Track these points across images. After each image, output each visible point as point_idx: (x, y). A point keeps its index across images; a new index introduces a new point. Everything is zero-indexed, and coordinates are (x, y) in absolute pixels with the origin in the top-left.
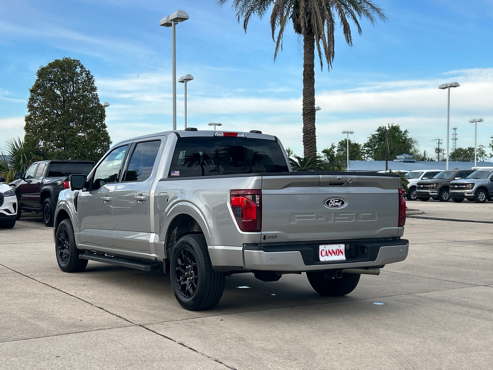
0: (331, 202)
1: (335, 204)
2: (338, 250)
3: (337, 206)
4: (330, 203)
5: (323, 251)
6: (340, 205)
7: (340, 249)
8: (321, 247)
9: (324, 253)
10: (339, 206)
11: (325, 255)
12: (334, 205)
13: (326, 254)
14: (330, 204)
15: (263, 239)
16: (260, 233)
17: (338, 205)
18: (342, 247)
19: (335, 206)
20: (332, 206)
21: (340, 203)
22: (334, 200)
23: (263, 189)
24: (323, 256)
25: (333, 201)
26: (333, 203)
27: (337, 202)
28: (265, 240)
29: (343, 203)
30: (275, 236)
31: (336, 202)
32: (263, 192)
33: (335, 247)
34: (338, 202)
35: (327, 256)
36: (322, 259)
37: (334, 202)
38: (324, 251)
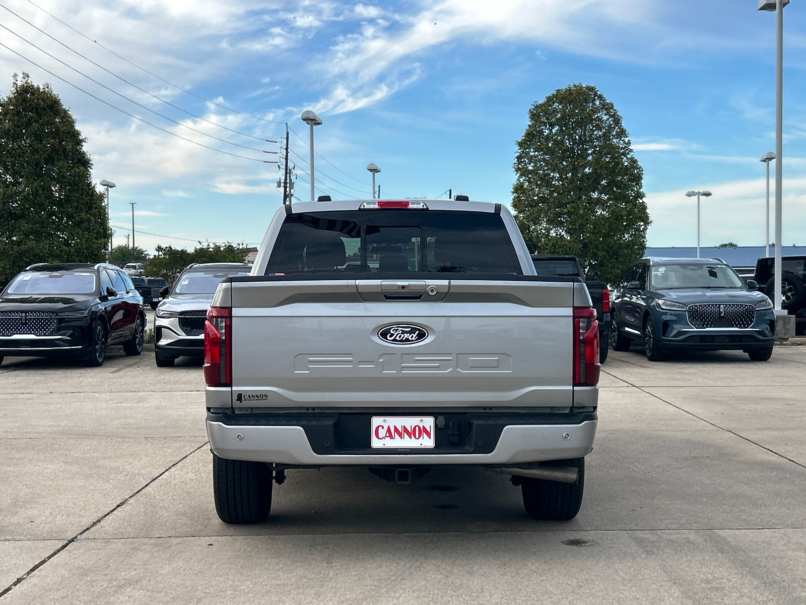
0: (392, 332)
1: (402, 336)
2: (417, 428)
3: (407, 340)
4: (390, 334)
5: (381, 428)
6: (413, 339)
7: (423, 426)
8: (376, 421)
9: (382, 432)
10: (412, 341)
11: (386, 436)
12: (399, 339)
13: (388, 435)
14: (390, 337)
15: (237, 400)
16: (229, 389)
17: (410, 339)
18: (429, 422)
19: (401, 341)
20: (394, 340)
21: (414, 336)
22: (400, 329)
23: (234, 307)
24: (381, 437)
25: (397, 330)
26: (396, 334)
27: (407, 332)
28: (241, 402)
29: (421, 336)
30: (263, 396)
31: (403, 332)
32: (235, 312)
33: (410, 422)
34: (410, 332)
35: (391, 437)
36: (376, 443)
37: (401, 332)
38: (383, 428)
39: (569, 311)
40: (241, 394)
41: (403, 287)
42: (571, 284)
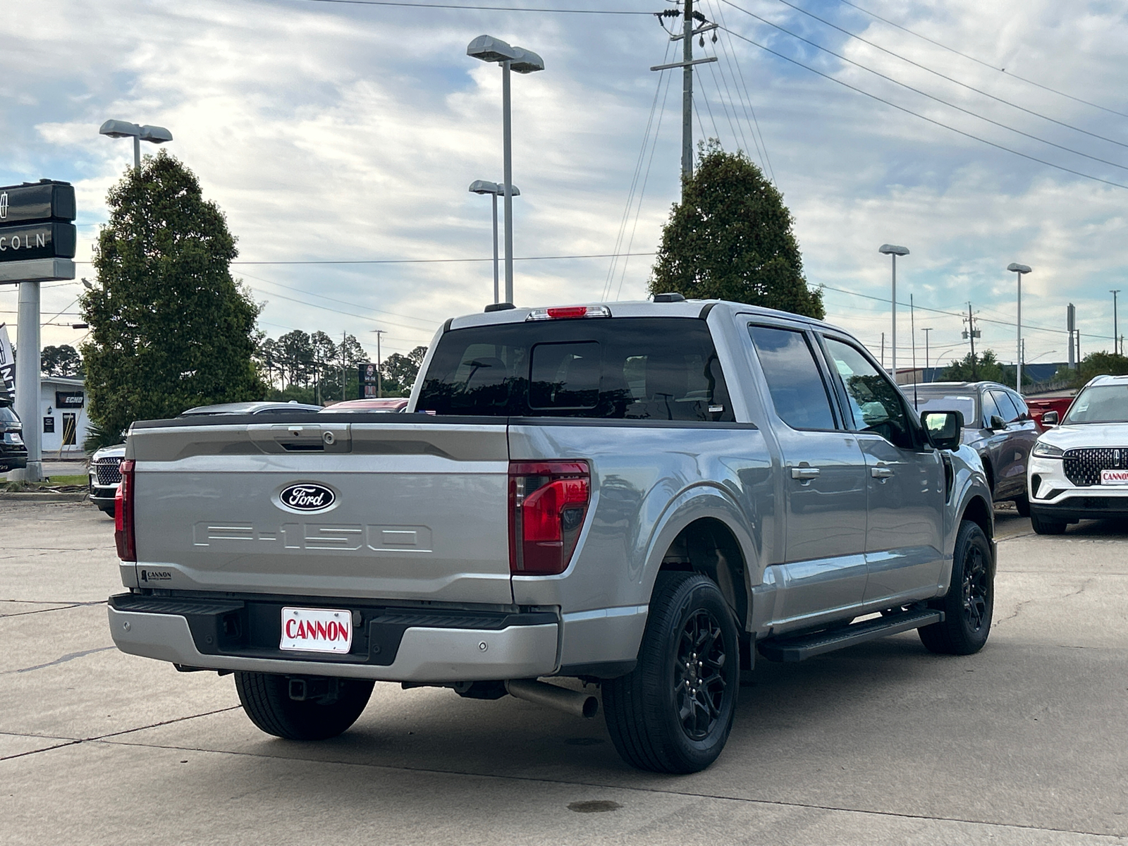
0: (294, 494)
1: (306, 499)
2: (333, 625)
3: (311, 505)
4: (292, 497)
5: (292, 622)
6: (318, 503)
7: (340, 623)
8: (287, 613)
9: (294, 629)
10: (317, 506)
11: (298, 635)
12: (302, 504)
13: (300, 633)
14: (293, 500)
15: (143, 579)
16: (133, 564)
17: (315, 504)
18: (345, 618)
19: (305, 506)
20: (297, 505)
21: (319, 499)
22: (304, 489)
23: (138, 461)
24: (292, 635)
25: (300, 491)
26: (299, 496)
27: (310, 494)
28: (146, 581)
29: (327, 499)
30: (166, 575)
31: (307, 494)
32: (139, 466)
33: (325, 616)
34: (314, 495)
35: (304, 636)
36: (286, 644)
37: (304, 494)
38: (295, 623)
39: (503, 467)
40: (145, 571)
41: (296, 433)
42: (504, 429)
